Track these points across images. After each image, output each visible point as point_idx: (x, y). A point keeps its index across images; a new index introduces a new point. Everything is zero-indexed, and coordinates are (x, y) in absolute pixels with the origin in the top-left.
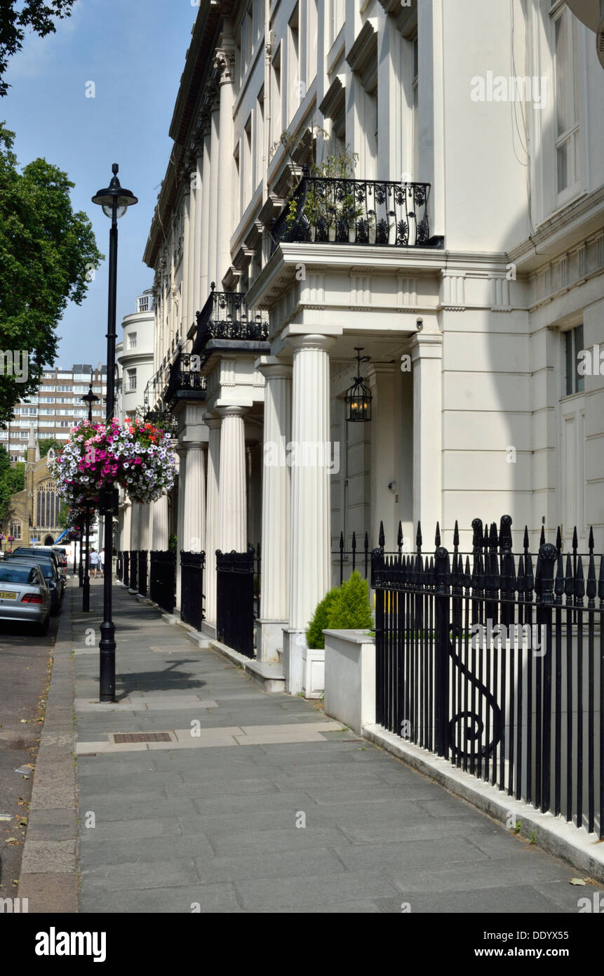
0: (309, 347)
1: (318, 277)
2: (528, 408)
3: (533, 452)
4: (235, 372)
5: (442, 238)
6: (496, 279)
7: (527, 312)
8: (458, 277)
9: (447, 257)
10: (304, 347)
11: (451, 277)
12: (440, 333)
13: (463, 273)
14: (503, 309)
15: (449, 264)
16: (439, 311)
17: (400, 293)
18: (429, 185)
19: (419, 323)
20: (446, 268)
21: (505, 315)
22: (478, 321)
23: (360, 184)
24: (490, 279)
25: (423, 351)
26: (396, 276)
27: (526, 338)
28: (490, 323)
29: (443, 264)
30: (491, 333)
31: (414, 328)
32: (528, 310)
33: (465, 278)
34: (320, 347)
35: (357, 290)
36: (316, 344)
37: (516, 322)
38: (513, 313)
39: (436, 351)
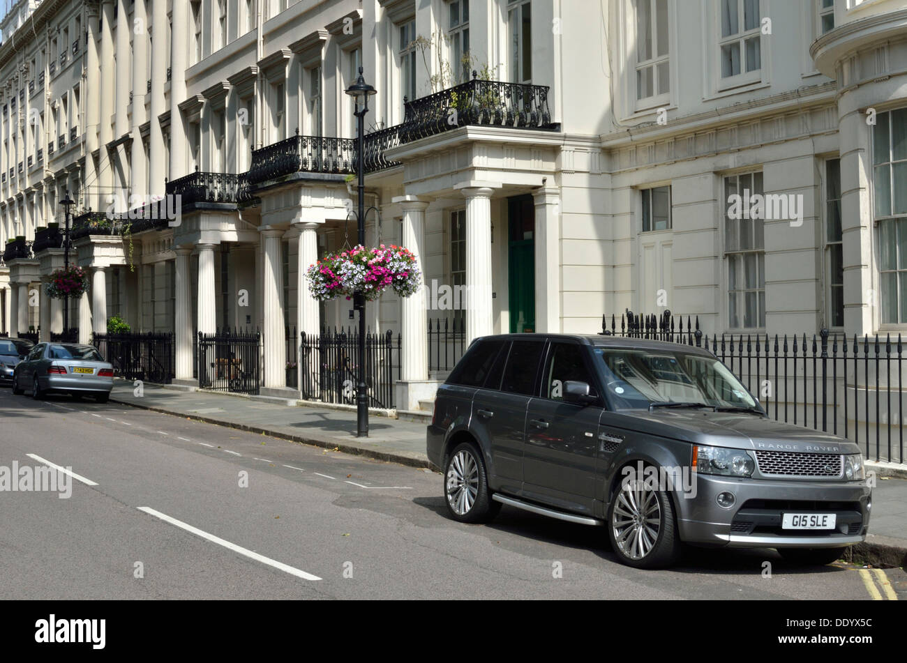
0: (480, 195)
1: (484, 148)
2: (610, 238)
3: (614, 266)
4: (312, 197)
5: (559, 124)
6: (592, 153)
7: (610, 175)
8: (570, 151)
9: (565, 137)
10: (476, 196)
11: (566, 151)
12: (557, 187)
13: (573, 148)
14: (596, 172)
15: (566, 142)
16: (557, 173)
17: (533, 160)
18: (549, 87)
19: (544, 181)
20: (564, 145)
21: (597, 176)
22: (583, 180)
23: (508, 85)
24: (588, 152)
25: (548, 199)
26: (530, 149)
27: (610, 192)
28: (591, 181)
29: (562, 142)
30: (591, 188)
31: (540, 184)
32: (611, 173)
33: (574, 151)
34: (486, 196)
35: (508, 157)
36: (484, 194)
37: (605, 181)
38: (603, 175)
39: (556, 200)
